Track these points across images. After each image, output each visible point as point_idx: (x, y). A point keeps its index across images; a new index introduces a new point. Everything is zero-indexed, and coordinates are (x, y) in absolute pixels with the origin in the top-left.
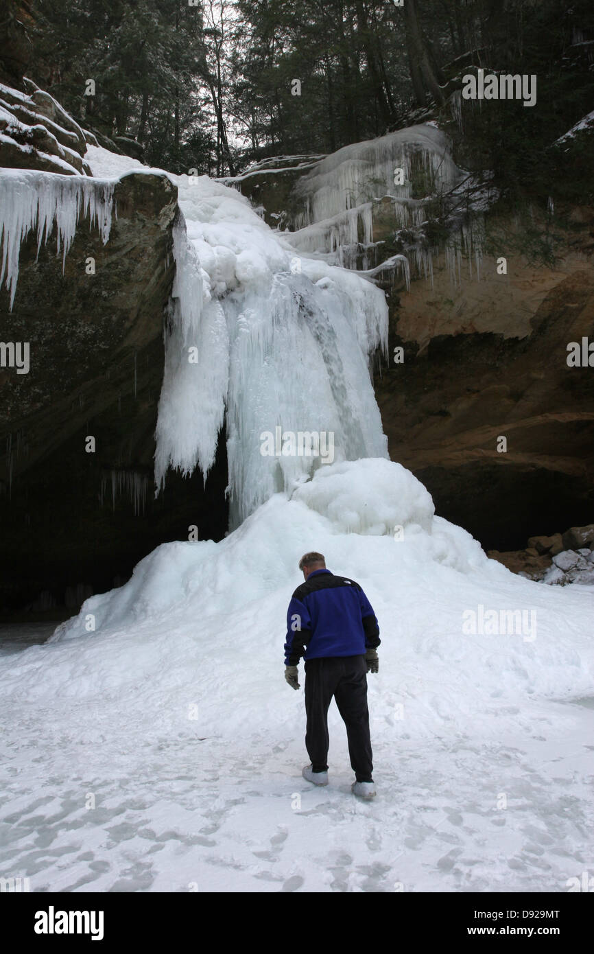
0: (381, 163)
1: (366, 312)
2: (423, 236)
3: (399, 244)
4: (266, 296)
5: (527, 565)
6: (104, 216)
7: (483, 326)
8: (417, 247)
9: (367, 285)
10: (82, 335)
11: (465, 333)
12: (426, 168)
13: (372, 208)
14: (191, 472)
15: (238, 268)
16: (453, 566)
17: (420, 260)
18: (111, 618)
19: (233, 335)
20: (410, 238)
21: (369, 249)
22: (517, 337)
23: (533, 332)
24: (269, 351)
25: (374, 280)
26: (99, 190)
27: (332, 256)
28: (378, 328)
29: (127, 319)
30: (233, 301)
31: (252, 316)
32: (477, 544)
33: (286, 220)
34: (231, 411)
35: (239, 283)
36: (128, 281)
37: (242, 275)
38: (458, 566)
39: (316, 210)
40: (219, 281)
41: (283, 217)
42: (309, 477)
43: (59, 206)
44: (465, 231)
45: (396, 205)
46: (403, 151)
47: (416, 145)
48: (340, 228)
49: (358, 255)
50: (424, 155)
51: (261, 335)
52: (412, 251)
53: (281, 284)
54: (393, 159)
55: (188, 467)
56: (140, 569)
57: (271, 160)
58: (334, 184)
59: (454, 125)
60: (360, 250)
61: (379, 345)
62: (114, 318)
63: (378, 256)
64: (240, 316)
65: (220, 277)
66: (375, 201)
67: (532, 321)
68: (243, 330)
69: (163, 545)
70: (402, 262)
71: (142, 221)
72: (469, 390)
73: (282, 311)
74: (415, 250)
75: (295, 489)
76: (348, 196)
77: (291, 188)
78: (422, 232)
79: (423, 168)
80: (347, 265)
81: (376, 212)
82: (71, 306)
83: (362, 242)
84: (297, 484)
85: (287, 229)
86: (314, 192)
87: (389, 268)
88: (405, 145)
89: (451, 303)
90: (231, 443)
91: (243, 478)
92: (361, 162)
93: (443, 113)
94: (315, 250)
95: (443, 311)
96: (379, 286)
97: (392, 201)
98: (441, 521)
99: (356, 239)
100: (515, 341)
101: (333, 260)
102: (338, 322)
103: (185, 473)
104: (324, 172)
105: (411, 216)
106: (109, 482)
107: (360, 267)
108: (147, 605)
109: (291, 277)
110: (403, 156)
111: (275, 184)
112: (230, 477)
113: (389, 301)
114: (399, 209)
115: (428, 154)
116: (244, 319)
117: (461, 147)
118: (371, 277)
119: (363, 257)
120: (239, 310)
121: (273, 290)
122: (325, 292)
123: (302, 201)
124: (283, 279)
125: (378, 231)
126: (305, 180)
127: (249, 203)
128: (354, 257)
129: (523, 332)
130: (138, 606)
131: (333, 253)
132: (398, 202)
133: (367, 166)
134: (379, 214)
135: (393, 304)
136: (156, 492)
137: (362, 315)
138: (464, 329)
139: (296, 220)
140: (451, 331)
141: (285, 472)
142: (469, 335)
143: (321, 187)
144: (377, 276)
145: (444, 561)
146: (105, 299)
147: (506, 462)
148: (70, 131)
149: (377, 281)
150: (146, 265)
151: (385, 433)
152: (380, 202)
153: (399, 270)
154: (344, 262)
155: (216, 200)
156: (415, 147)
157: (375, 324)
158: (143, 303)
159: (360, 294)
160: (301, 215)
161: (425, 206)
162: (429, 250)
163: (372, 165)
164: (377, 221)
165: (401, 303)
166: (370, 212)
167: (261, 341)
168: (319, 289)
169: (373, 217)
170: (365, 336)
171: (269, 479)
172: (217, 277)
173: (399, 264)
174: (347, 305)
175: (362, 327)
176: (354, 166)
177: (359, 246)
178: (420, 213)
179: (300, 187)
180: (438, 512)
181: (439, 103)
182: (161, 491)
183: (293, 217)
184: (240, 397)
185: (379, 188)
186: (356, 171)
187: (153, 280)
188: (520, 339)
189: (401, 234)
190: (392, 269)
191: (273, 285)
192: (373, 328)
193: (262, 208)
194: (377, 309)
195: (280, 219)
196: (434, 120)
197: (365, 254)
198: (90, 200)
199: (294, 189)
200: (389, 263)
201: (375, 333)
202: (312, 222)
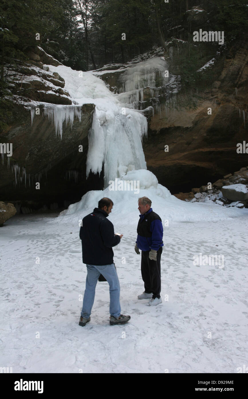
0: (147, 74)
1: (141, 124)
2: (158, 100)
3: (151, 103)
4: (114, 124)
5: (189, 197)
6: (79, 114)
7: (177, 125)
8: (156, 104)
9: (141, 116)
10: (69, 139)
11: (171, 127)
12: (160, 77)
13: (143, 90)
14: (96, 173)
15: (106, 117)
16: (162, 196)
17: (157, 108)
18: (78, 210)
19: (106, 135)
20: (154, 101)
21: (142, 103)
22: (188, 127)
23: (193, 125)
24: (115, 140)
25: (144, 114)
26: (78, 108)
27: (131, 105)
28: (144, 129)
29: (79, 134)
30: (105, 126)
31: (111, 130)
32: (169, 191)
33: (116, 89)
34: (105, 156)
35: (106, 120)
36: (81, 125)
37: (107, 118)
38: (163, 197)
39: (126, 87)
40: (102, 120)
41: (115, 88)
42: (125, 174)
43: (70, 114)
44: (171, 99)
45: (151, 90)
46: (153, 71)
47: (157, 69)
48: (134, 96)
49: (139, 105)
50: (160, 73)
51: (113, 135)
52: (155, 105)
53: (118, 120)
54: (150, 73)
55: (95, 172)
56: (84, 197)
57: (111, 65)
58: (132, 80)
59: (170, 59)
60: (140, 103)
61: (145, 134)
62: (77, 134)
63: (145, 106)
64: (107, 130)
65: (102, 119)
66: (144, 88)
67: (193, 122)
68: (108, 134)
69: (90, 191)
70: (152, 109)
71: (87, 114)
72: (173, 142)
73: (118, 128)
74: (156, 105)
75: (122, 177)
76: (136, 84)
77: (118, 78)
78: (158, 99)
79: (159, 76)
80: (135, 108)
81: (145, 91)
82: (67, 132)
83: (140, 101)
84: (123, 176)
85: (117, 93)
86: (125, 81)
87: (148, 110)
88: (154, 69)
89: (167, 119)
90: (105, 165)
91: (108, 174)
92: (140, 73)
93: (167, 54)
94: (126, 103)
95: (164, 121)
96: (145, 116)
97: (149, 89)
98: (160, 185)
99: (138, 100)
100: (187, 128)
101: (131, 106)
102: (133, 129)
103: (95, 173)
104: (128, 75)
105: (155, 93)
106: (68, 174)
107: (139, 109)
108: (88, 206)
109: (120, 117)
110: (153, 72)
111: (113, 77)
112: (105, 174)
113: (148, 120)
114: (152, 91)
115: (161, 72)
116: (108, 131)
117: (172, 67)
118: (143, 113)
119: (140, 105)
120: (107, 129)
121: (116, 122)
122: (130, 120)
123: (121, 83)
124: (118, 118)
125: (146, 97)
126: (122, 75)
127: (104, 83)
128: (138, 105)
129: (190, 125)
130: (86, 206)
131: (131, 104)
132: (151, 89)
133: (142, 75)
134: (145, 92)
135: (149, 121)
136: (87, 178)
137: (140, 126)
138: (171, 126)
139: (119, 90)
140: (167, 126)
141: (120, 173)
142: (172, 127)
143: (127, 80)
144: (144, 113)
145: (159, 195)
146: (75, 130)
147: (186, 164)
148: (62, 81)
149: (145, 114)
150: (86, 121)
151: (146, 161)
152: (146, 88)
153: (151, 111)
154: (135, 107)
155: (95, 84)
156: (157, 70)
157: (144, 128)
158: (84, 130)
159: (139, 119)
160: (121, 89)
161: (159, 90)
162: (160, 105)
163: (143, 74)
164: (145, 94)
165: (152, 120)
166: (143, 91)
167: (113, 137)
168: (128, 119)
169: (144, 93)
170: (141, 132)
171: (115, 174)
172: (101, 119)
173: (151, 109)
174: (136, 122)
175: (140, 129)
176: (138, 74)
177: (139, 102)
178: (157, 93)
179: (121, 78)
180: (159, 183)
181: (166, 51)
182: (88, 177)
183: (119, 89)
184: (108, 152)
185: (146, 82)
186: (139, 76)
187: (87, 124)
188: (189, 127)
189: (152, 99)
190: (149, 111)
191: (116, 121)
192: (143, 129)
193: (109, 85)
194: (144, 123)
195: (114, 89)
196: (164, 56)
197: (141, 105)
198: (76, 111)
199: (119, 79)
200: (148, 109)
201: (143, 130)
202: (125, 91)
